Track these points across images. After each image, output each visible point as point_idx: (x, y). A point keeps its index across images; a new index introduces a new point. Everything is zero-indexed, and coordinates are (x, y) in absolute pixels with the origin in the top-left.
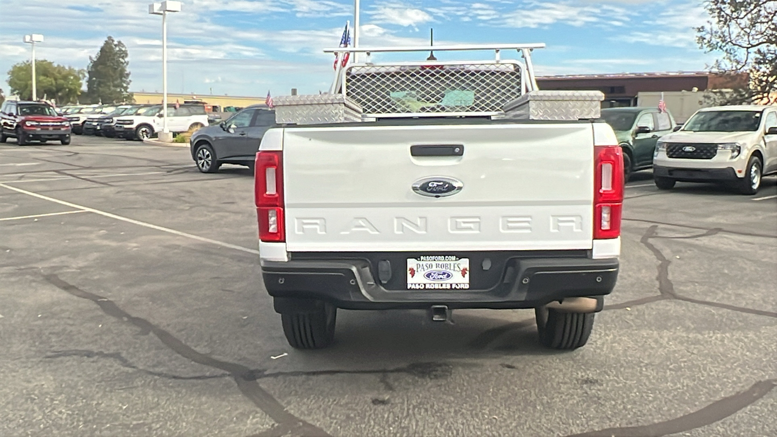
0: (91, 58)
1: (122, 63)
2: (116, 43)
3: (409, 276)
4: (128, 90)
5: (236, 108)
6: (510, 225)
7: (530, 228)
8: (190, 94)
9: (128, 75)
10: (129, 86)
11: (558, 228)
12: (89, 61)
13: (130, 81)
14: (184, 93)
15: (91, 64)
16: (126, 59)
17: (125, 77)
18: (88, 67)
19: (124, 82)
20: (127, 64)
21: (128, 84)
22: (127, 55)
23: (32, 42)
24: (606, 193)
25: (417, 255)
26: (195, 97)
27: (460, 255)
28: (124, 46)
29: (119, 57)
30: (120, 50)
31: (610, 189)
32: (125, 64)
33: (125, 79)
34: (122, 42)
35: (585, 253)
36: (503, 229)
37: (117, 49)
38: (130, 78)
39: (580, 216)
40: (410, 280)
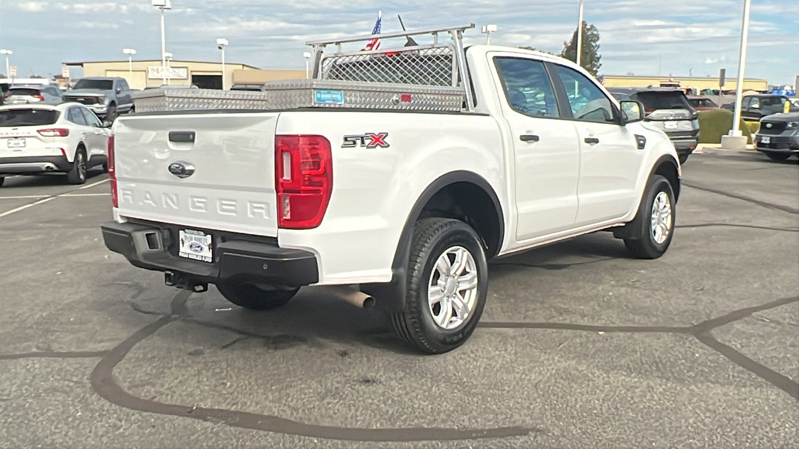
0: (565, 44)
1: (593, 46)
2: (588, 27)
3: (181, 245)
4: (598, 74)
5: (713, 91)
6: (224, 207)
7: (236, 212)
8: (668, 76)
9: (599, 59)
10: (598, 70)
11: (253, 213)
12: (564, 47)
13: (601, 65)
14: (660, 75)
15: (566, 50)
16: (598, 43)
17: (596, 61)
18: (563, 52)
19: (595, 66)
20: (598, 48)
21: (598, 68)
22: (598, 38)
23: (487, 32)
24: (286, 182)
25: (184, 228)
26: (672, 80)
27: (206, 232)
28: (596, 30)
29: (591, 41)
30: (592, 34)
31: (289, 178)
32: (596, 48)
33: (596, 63)
34: (595, 26)
35: (273, 241)
36: (220, 211)
37: (589, 33)
38: (601, 62)
39: (268, 204)
40: (182, 249)
